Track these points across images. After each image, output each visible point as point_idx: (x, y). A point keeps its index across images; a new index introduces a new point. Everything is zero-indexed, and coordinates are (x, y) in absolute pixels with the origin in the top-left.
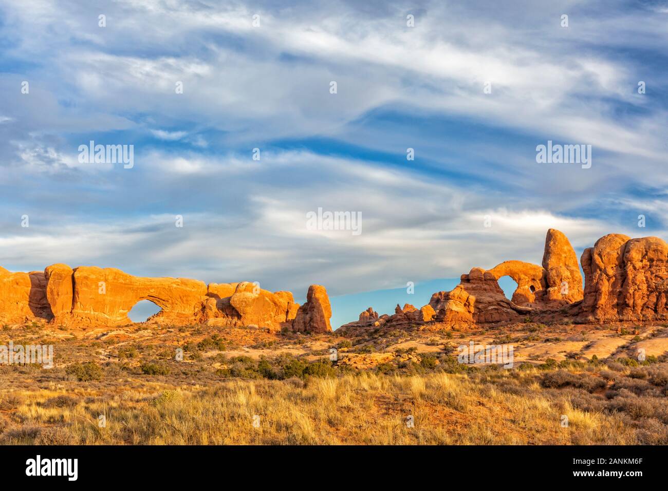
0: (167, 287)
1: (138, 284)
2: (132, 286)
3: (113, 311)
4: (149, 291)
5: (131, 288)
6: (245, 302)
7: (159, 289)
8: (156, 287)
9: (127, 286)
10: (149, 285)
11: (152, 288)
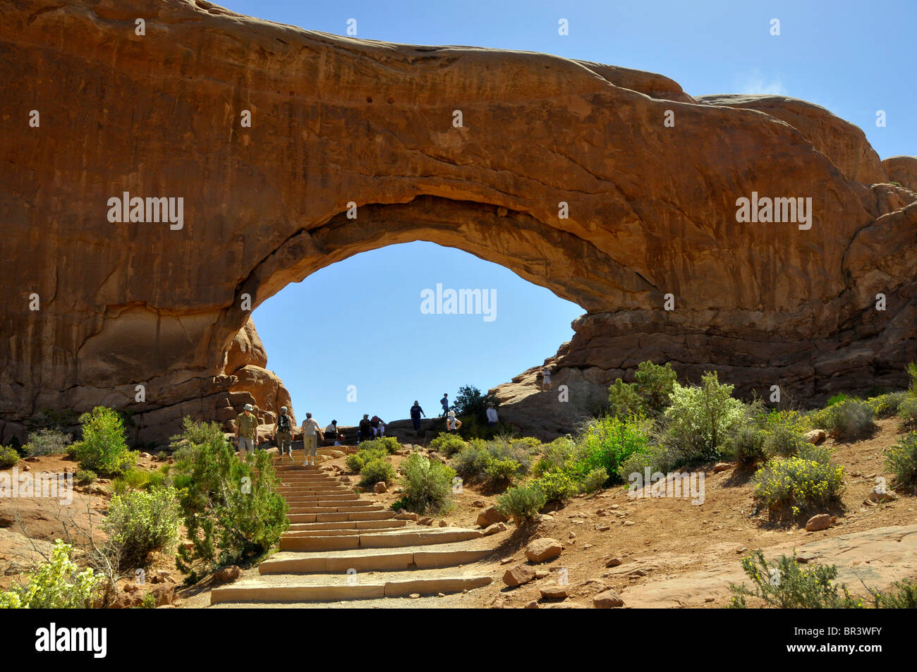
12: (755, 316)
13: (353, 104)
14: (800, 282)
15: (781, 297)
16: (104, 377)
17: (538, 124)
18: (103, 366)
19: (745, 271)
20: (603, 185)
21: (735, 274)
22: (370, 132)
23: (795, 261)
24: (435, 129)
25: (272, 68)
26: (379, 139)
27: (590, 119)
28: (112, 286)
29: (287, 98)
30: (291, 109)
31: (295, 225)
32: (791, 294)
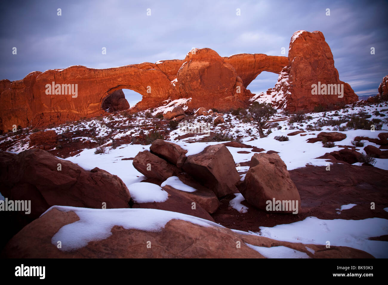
0: (133, 74)
1: (101, 76)
2: (95, 79)
3: (81, 107)
4: (117, 81)
5: (94, 81)
6: (190, 75)
7: (127, 76)
8: (122, 75)
9: (88, 80)
10: (114, 75)
11: (119, 77)
12: (159, 96)
13: (108, 78)
14: (162, 92)
15: (161, 93)
16: (90, 110)
17: (129, 76)
18: (90, 109)
19: (156, 90)
20: (138, 82)
21: (155, 91)
22: (111, 81)
23: (161, 89)
24: (118, 79)
25: (99, 76)
26: (112, 81)
27: (134, 75)
28: (89, 102)
29: (101, 79)
30: (102, 80)
31: (105, 92)
32: (162, 93)
